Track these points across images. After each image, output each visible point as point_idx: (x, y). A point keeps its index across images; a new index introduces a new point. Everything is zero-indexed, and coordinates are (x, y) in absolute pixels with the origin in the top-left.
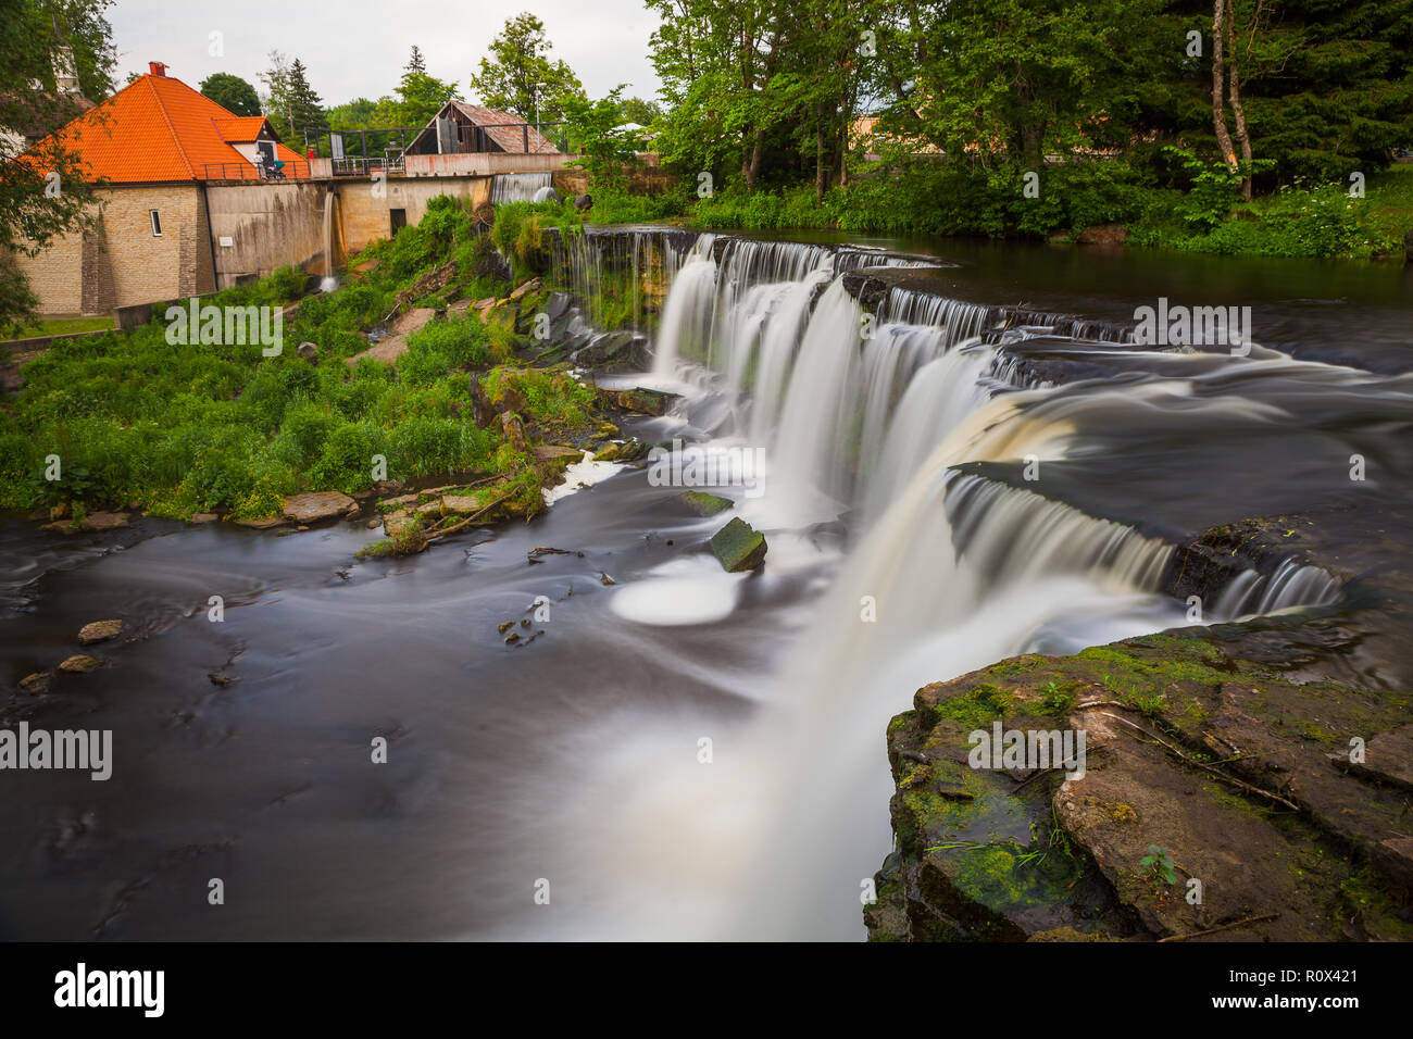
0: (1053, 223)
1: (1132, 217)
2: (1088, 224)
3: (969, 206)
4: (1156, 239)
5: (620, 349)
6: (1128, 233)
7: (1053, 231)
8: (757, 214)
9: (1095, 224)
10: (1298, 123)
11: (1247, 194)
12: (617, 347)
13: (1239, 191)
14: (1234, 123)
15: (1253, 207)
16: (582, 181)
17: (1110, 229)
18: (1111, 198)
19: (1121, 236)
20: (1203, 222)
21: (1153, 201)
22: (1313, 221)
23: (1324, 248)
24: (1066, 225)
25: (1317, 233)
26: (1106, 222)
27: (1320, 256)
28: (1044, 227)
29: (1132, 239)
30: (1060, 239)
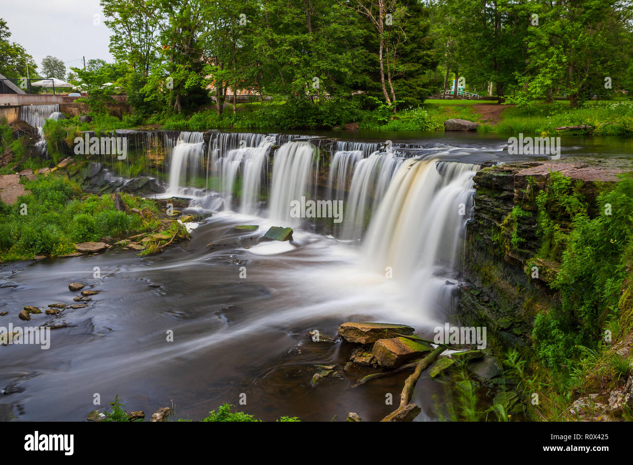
0: (335, 123)
1: (359, 120)
2: (346, 123)
3: (301, 118)
4: (369, 127)
5: (145, 185)
6: (359, 125)
7: (335, 125)
8: (197, 123)
9: (348, 123)
10: (402, 89)
11: (395, 112)
12: (143, 184)
13: (393, 110)
14: (390, 89)
15: (397, 115)
16: (76, 109)
17: (354, 124)
18: (352, 113)
19: (357, 126)
20: (384, 121)
21: (366, 114)
22: (418, 120)
23: (422, 128)
24: (339, 123)
25: (419, 123)
26: (352, 121)
27: (421, 130)
28: (332, 124)
29: (361, 127)
30: (337, 128)
